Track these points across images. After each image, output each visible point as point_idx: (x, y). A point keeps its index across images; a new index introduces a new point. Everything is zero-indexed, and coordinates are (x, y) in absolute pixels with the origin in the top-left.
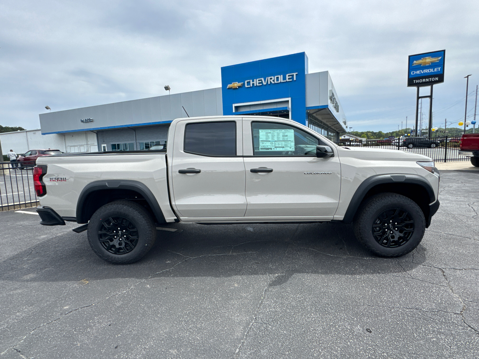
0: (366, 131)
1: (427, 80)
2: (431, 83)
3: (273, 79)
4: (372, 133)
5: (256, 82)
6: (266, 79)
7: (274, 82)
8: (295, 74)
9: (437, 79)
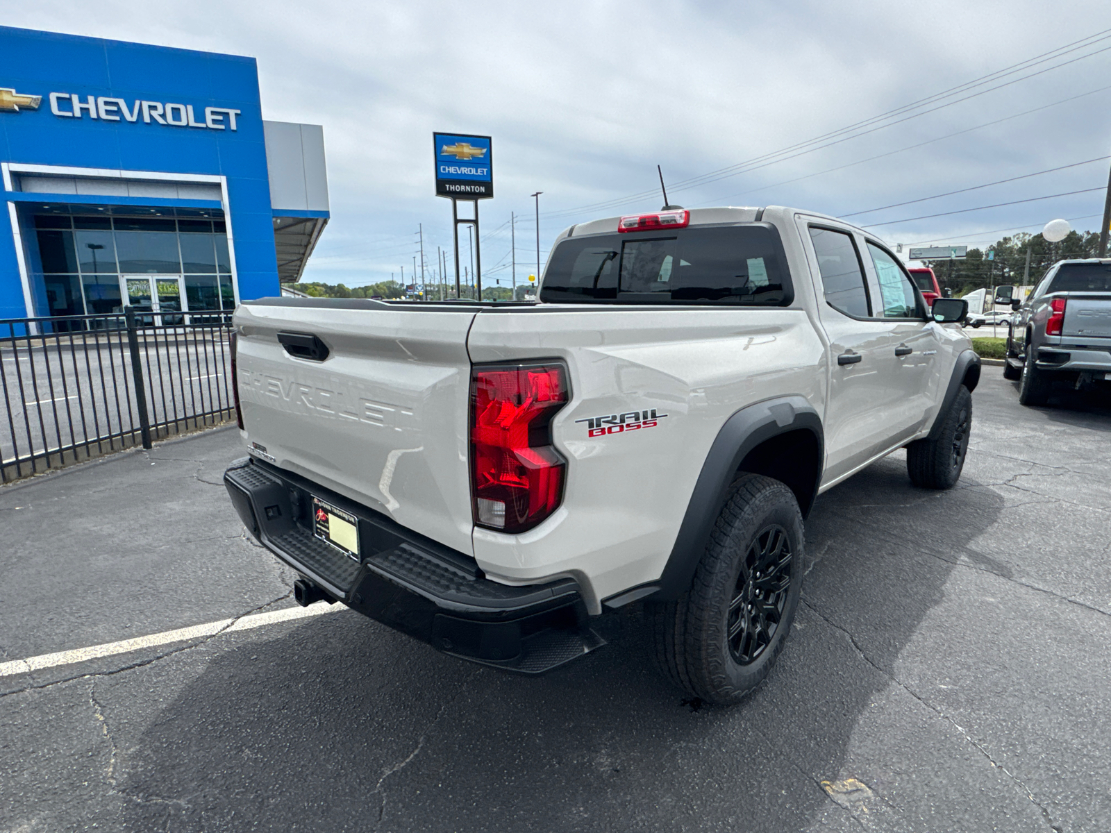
0: (311, 282)
1: (468, 189)
2: (474, 196)
3: (160, 111)
4: (325, 285)
5: (98, 107)
6: (134, 104)
7: (166, 120)
8: (232, 113)
9: (483, 189)
